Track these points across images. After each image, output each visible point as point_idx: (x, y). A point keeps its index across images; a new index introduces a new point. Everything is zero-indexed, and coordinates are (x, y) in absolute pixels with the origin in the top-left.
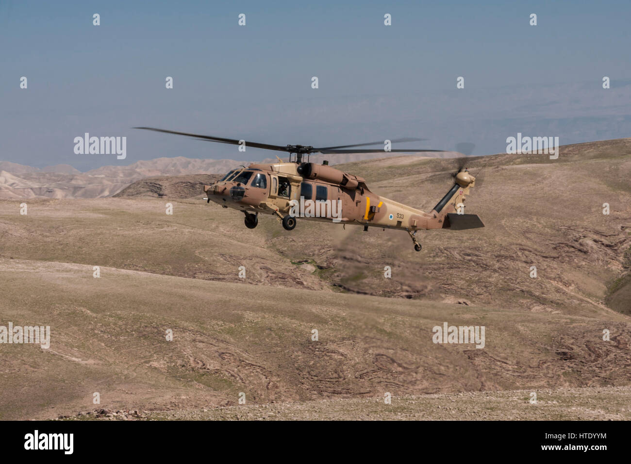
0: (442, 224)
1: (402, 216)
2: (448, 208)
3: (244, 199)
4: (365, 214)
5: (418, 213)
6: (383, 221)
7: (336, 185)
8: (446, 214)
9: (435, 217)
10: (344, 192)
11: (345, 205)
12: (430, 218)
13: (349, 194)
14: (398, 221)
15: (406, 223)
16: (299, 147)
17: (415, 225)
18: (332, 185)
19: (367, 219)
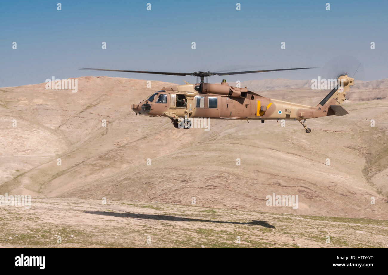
0: (327, 113)
1: (290, 111)
2: (331, 102)
3: (151, 111)
4: (257, 112)
5: (305, 107)
6: (273, 115)
7: (226, 95)
8: (329, 106)
9: (320, 109)
10: (232, 100)
11: (234, 108)
12: (315, 110)
13: (236, 101)
14: (286, 115)
15: (293, 115)
16: (201, 73)
17: (302, 116)
18: (221, 96)
19: (259, 115)
